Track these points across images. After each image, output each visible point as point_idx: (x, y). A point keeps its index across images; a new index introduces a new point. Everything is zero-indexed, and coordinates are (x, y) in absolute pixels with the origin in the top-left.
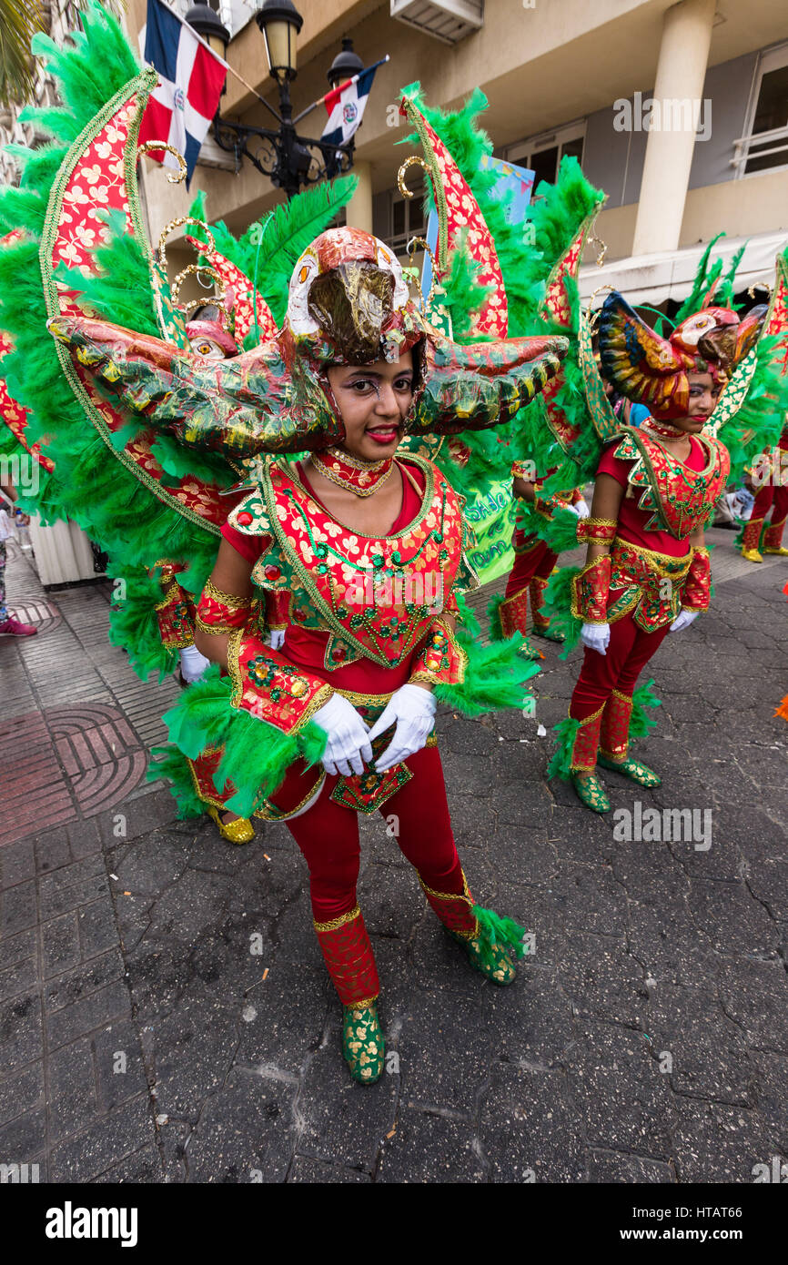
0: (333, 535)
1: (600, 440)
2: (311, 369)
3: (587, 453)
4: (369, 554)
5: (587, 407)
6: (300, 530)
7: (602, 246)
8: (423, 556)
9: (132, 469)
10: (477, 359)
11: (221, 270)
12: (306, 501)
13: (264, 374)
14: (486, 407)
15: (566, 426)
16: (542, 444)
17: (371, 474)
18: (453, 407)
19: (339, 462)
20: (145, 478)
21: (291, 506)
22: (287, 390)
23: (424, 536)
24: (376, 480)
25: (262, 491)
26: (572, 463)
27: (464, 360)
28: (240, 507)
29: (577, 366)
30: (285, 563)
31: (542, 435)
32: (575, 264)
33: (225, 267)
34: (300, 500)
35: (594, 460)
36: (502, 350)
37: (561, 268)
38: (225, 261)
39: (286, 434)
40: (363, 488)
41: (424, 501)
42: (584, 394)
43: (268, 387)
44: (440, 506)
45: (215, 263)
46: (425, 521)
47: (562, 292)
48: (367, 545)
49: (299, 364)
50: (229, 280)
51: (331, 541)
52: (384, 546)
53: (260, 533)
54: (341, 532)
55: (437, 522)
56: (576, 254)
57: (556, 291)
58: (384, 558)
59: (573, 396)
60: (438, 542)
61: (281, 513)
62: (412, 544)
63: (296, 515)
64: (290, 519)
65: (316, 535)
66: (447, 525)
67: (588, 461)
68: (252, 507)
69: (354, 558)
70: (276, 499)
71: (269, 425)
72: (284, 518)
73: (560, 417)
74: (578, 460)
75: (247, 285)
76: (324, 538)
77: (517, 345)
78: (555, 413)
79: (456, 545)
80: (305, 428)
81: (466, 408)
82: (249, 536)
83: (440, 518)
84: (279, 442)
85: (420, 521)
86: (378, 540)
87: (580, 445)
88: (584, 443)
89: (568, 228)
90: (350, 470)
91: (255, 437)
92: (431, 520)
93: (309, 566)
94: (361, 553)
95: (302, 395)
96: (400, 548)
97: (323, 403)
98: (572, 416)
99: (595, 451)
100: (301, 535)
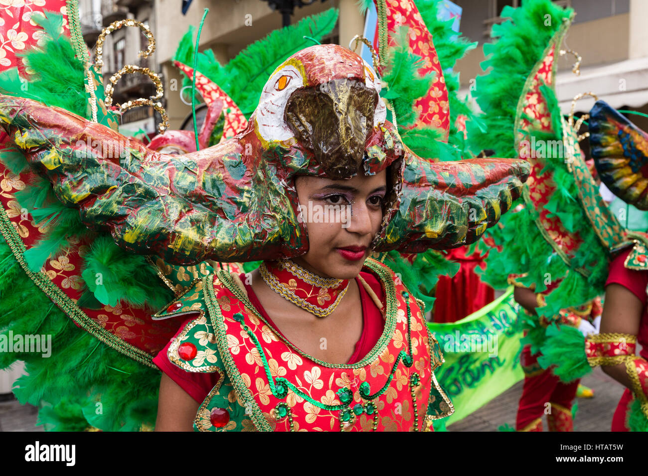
0: (293, 367)
1: (605, 249)
2: (278, 175)
3: (593, 263)
4: (335, 388)
5: (584, 212)
6: (255, 364)
7: (576, 57)
8: (394, 385)
9: (45, 290)
10: (445, 177)
11: (204, 90)
12: (260, 327)
13: (222, 175)
14: (454, 228)
15: (564, 235)
16: (539, 254)
17: (330, 291)
18: (421, 226)
19: (295, 278)
20: (60, 299)
21: (244, 335)
22: (245, 194)
23: (392, 359)
24: (336, 297)
25: (208, 315)
26: (577, 276)
27: (432, 178)
28: (183, 337)
29: (567, 171)
30: (234, 404)
31: (537, 245)
32: (550, 74)
33: (208, 88)
34: (253, 326)
35: (602, 271)
36: (469, 170)
37: (536, 78)
38: (209, 82)
39: (240, 243)
40: (323, 307)
41: (388, 315)
42: (578, 200)
43: (224, 189)
44: (405, 321)
45: (199, 84)
46: (392, 341)
47: (540, 101)
48: (332, 377)
49: (263, 168)
50: (211, 98)
51: (291, 375)
52: (351, 376)
53: (207, 369)
54: (301, 363)
55: (404, 340)
56: (550, 66)
57: (533, 99)
58: (351, 392)
59: (566, 203)
60: (407, 365)
61: (233, 344)
62: (381, 371)
63: (251, 346)
64: (244, 351)
65: (274, 369)
66: (415, 343)
67: (595, 273)
68: (196, 336)
69: (317, 395)
70: (226, 328)
71: (222, 231)
72: (236, 351)
73: (556, 225)
74: (582, 271)
75: (228, 103)
76: (283, 372)
77: (483, 166)
78: (549, 220)
79: (426, 366)
80: (264, 238)
81: (436, 228)
82: (193, 373)
83: (406, 335)
84: (231, 251)
85: (387, 342)
86: (345, 370)
87: (583, 254)
88: (587, 253)
89: (538, 43)
90: (308, 287)
91: (206, 244)
92: (398, 339)
93: (265, 409)
94: (326, 387)
95: (264, 203)
96: (369, 377)
97: (289, 213)
98: (569, 222)
99: (602, 262)
100: (257, 370)
